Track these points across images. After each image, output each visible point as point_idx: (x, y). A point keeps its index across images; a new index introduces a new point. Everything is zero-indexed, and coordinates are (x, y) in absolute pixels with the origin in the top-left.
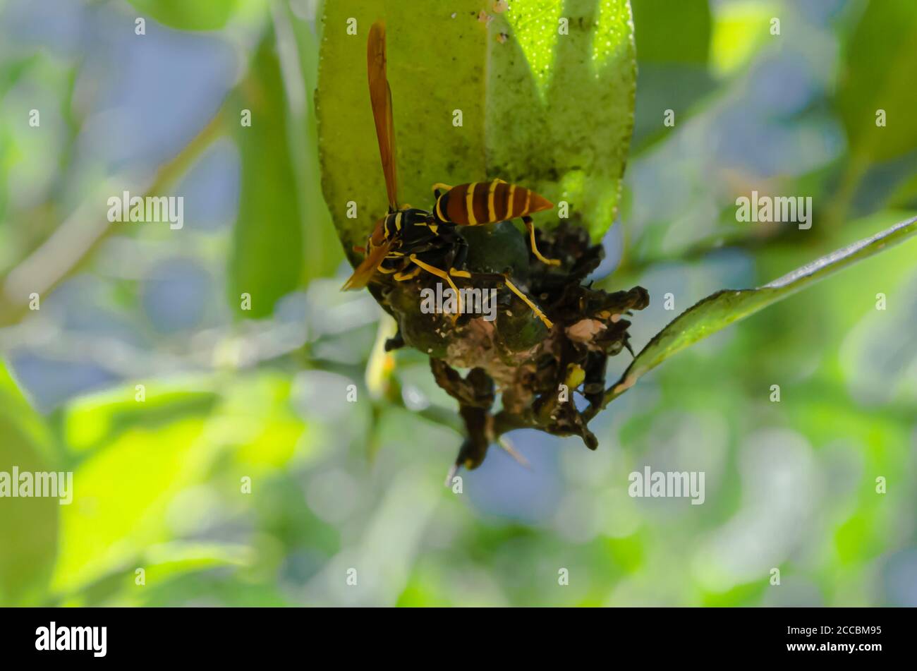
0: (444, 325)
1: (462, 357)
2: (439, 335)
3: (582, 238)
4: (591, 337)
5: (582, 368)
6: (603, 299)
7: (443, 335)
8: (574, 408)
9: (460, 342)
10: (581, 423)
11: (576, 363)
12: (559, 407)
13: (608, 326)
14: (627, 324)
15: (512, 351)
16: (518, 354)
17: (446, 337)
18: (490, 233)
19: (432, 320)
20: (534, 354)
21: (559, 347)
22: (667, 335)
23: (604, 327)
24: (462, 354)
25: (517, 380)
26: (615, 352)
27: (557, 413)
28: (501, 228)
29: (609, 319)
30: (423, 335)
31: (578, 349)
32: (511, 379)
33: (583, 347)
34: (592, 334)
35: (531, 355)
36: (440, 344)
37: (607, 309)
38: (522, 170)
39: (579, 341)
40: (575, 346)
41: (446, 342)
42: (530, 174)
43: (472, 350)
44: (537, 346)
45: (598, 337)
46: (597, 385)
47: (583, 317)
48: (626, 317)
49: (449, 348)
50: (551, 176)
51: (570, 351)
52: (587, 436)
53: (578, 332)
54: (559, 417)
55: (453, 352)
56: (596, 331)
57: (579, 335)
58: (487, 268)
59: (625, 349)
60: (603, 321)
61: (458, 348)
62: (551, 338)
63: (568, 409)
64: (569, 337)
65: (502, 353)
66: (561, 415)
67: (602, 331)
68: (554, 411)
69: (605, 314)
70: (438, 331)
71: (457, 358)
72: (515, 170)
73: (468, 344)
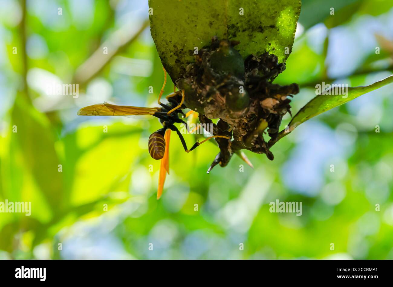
0: (202, 98)
1: (211, 113)
2: (199, 103)
3: (274, 60)
4: (272, 106)
5: (267, 121)
6: (278, 89)
7: (202, 102)
8: (262, 140)
9: (210, 106)
10: (265, 147)
11: (264, 119)
12: (255, 139)
13: (280, 101)
14: (289, 101)
15: (233, 112)
16: (236, 113)
17: (203, 104)
18: (225, 55)
19: (196, 95)
20: (244, 113)
21: (257, 110)
22: (308, 107)
23: (278, 102)
24: (211, 112)
25: (239, 126)
26: (283, 114)
27: (254, 142)
28: (231, 53)
29: (281, 99)
30: (192, 102)
31: (265, 112)
32: (236, 125)
33: (268, 111)
34: (272, 105)
35: (242, 114)
36: (200, 107)
37: (280, 93)
38: (245, 27)
39: (266, 108)
40: (264, 110)
41: (203, 106)
42: (249, 29)
43: (216, 110)
44: (246, 109)
45: (275, 107)
46: (274, 129)
47: (268, 97)
48: (289, 97)
49: (205, 109)
50: (260, 30)
51: (262, 113)
52: (268, 153)
53: (266, 104)
54: (255, 144)
55: (207, 111)
56: (274, 104)
57: (265, 105)
58: (223, 72)
59: (288, 113)
60: (277, 99)
61: (209, 109)
62: (254, 107)
63: (260, 140)
64: (262, 106)
65: (229, 112)
66: (256, 143)
67: (277, 104)
68: (252, 141)
69: (279, 96)
70: (199, 100)
71: (209, 113)
72: (242, 26)
73: (214, 107)
